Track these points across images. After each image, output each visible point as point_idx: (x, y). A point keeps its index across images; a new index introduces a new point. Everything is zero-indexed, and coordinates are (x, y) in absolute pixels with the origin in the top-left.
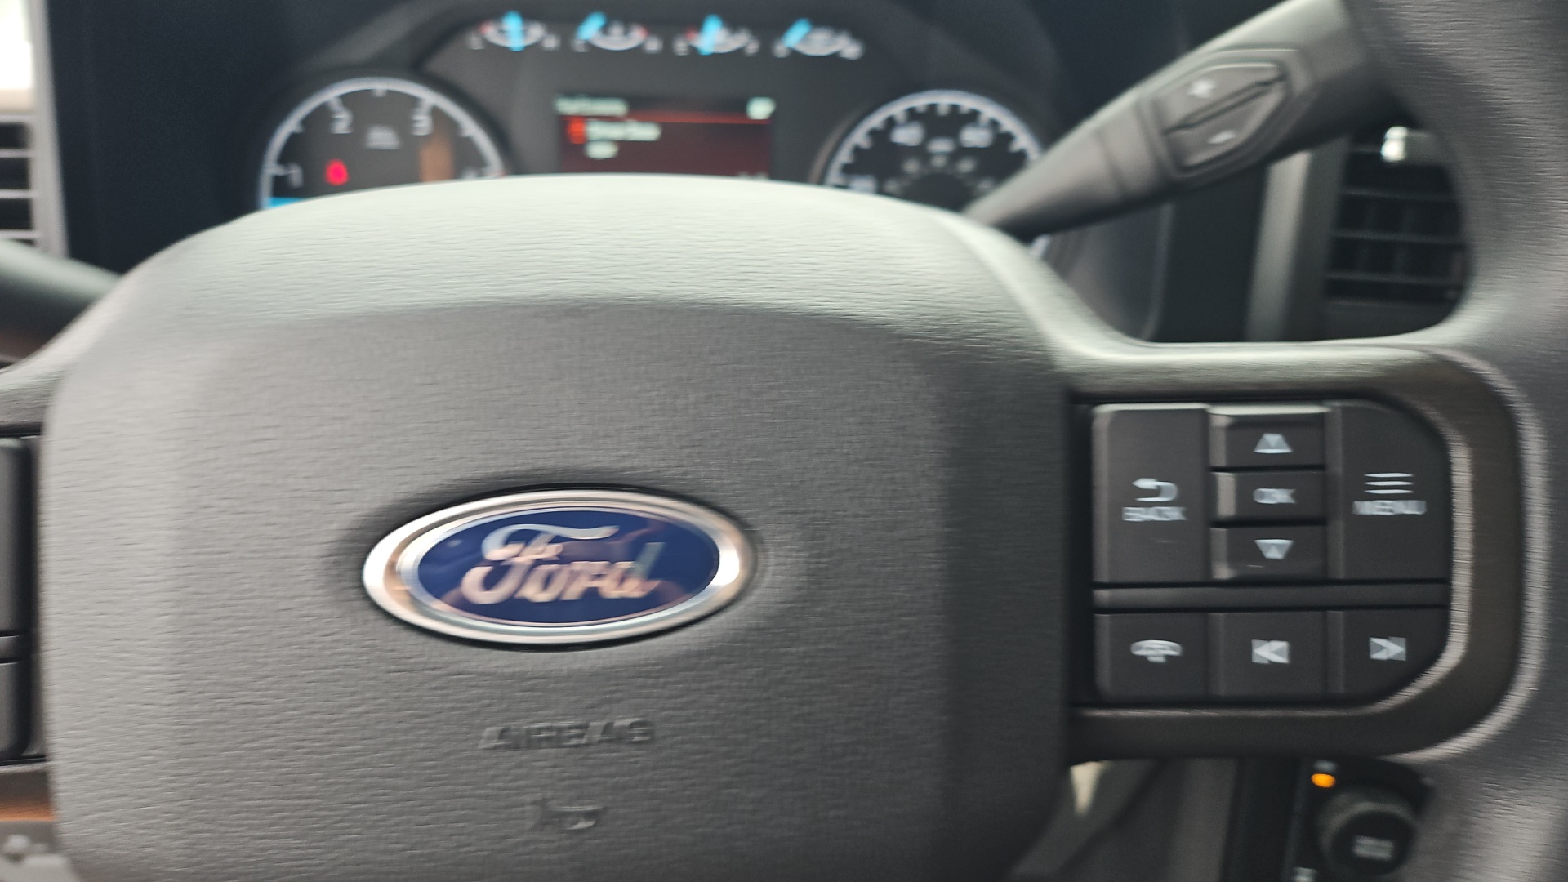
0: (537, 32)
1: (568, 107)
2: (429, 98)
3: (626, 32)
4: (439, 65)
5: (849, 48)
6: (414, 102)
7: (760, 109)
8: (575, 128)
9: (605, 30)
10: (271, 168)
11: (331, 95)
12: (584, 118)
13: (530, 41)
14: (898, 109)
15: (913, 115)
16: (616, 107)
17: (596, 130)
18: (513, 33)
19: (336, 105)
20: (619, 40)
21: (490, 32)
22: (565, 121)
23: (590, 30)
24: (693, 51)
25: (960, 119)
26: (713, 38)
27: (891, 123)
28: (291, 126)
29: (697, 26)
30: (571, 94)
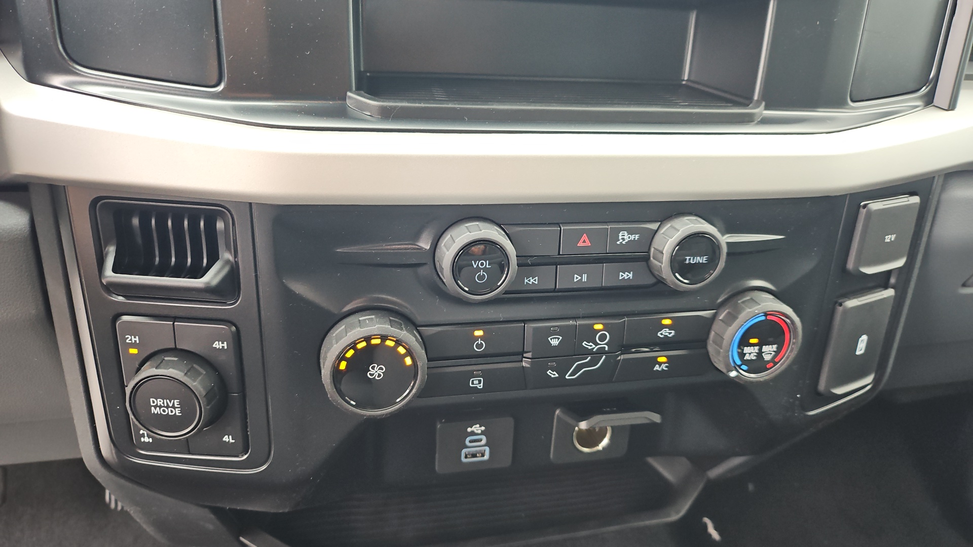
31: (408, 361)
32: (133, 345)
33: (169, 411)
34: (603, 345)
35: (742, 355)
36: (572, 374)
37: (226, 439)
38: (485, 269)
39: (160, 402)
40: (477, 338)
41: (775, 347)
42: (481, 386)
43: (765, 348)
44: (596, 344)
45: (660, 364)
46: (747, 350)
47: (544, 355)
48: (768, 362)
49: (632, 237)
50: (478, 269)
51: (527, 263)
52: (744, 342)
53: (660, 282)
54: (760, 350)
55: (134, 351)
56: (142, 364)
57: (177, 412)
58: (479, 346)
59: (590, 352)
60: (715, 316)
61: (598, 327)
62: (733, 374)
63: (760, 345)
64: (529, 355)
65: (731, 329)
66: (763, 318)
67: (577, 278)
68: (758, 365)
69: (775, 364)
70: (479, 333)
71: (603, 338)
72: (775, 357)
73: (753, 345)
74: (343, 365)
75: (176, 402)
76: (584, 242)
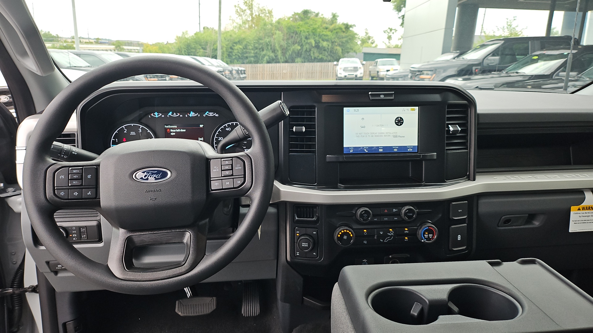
0: (160, 114)
2: (141, 126)
4: (143, 121)
5: (217, 115)
6: (139, 127)
8: (168, 130)
10: (112, 140)
11: (124, 126)
12: (170, 129)
13: (159, 116)
14: (226, 124)
15: (229, 125)
16: (176, 127)
18: (156, 115)
19: (124, 128)
20: (175, 115)
21: (152, 115)
22: (166, 129)
23: (170, 114)
24: (189, 116)
26: (192, 114)
27: (225, 127)
28: (117, 131)
29: (189, 113)
30: (167, 125)
31: (351, 235)
32: (298, 233)
33: (306, 246)
34: (392, 234)
35: (424, 237)
36: (386, 241)
37: (314, 254)
38: (366, 216)
39: (304, 244)
40: (365, 232)
41: (432, 235)
42: (366, 243)
43: (430, 235)
44: (391, 234)
45: (406, 239)
46: (425, 235)
47: (380, 236)
48: (431, 238)
49: (396, 210)
50: (365, 216)
51: (374, 216)
52: (424, 234)
53: (403, 220)
54: (428, 235)
55: (298, 235)
56: (300, 237)
57: (307, 246)
58: (365, 234)
59: (389, 236)
60: (418, 228)
61: (391, 230)
62: (423, 241)
63: (428, 234)
64: (376, 236)
65: (421, 230)
66: (428, 228)
67: (385, 219)
68: (428, 239)
69: (433, 239)
70: (365, 231)
71: (392, 232)
72: (432, 237)
73: (427, 234)
74: (339, 236)
75: (307, 244)
76: (386, 211)
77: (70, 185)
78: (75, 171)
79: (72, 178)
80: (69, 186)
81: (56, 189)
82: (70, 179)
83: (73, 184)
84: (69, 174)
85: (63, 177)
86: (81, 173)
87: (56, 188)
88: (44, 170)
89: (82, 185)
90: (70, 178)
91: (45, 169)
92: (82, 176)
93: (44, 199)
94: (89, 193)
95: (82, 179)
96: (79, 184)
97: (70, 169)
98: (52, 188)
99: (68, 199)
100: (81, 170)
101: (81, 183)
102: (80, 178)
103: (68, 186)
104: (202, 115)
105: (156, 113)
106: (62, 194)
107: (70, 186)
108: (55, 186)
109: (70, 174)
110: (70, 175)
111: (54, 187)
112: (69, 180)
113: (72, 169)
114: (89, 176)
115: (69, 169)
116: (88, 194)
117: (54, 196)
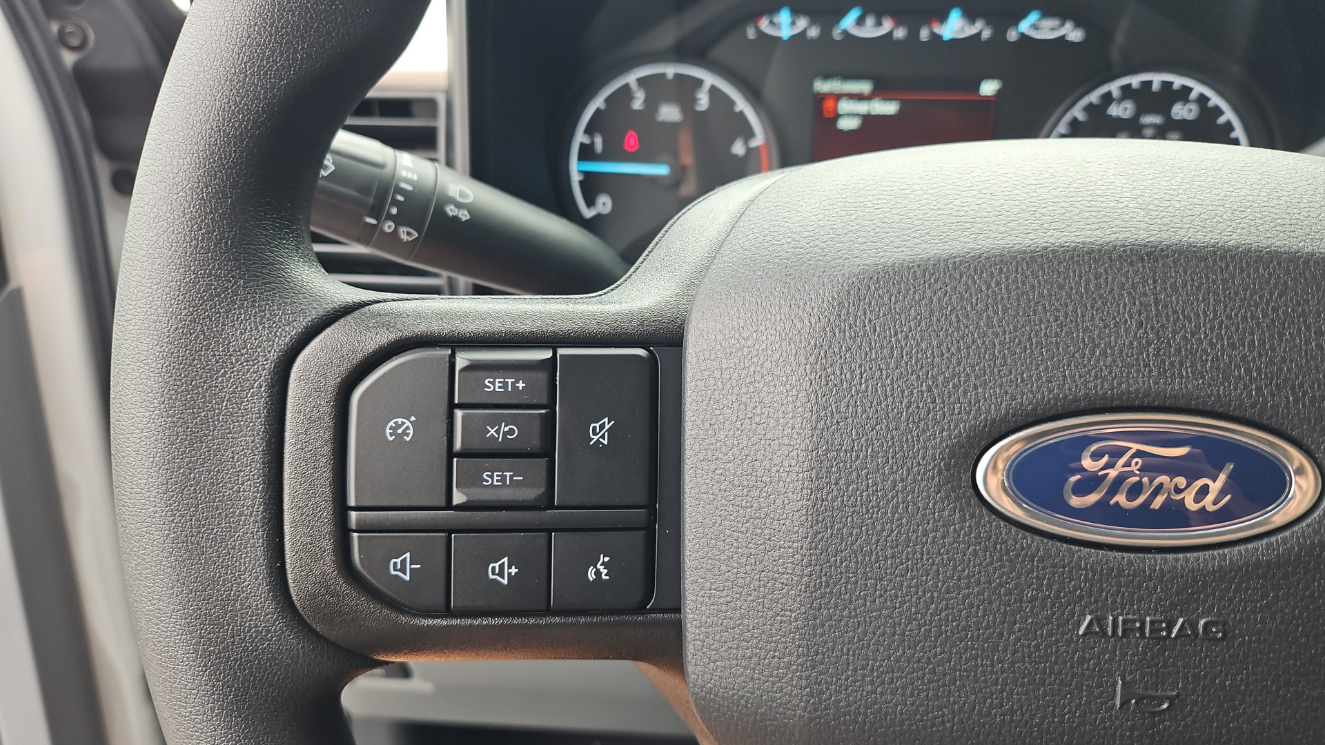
0: (802, 23)
1: (822, 86)
2: (709, 79)
3: (879, 24)
4: (720, 52)
5: (1074, 34)
6: (699, 83)
7: (989, 88)
8: (829, 104)
9: (860, 21)
10: (580, 137)
11: (631, 78)
12: (838, 97)
13: (797, 31)
14: (1114, 87)
15: (1127, 91)
16: (865, 87)
17: (845, 106)
18: (785, 25)
19: (634, 86)
20: (870, 31)
21: (764, 24)
22: (821, 98)
23: (848, 22)
24: (936, 38)
25: (1172, 95)
26: (954, 26)
27: (1107, 99)
28: (598, 103)
29: (943, 18)
30: (827, 76)
77: (458, 498)
78: (494, 385)
79: (476, 445)
80: (449, 506)
81: (353, 525)
82: (461, 455)
83: (479, 495)
84: (452, 407)
85: (407, 425)
86: (544, 401)
87: (353, 515)
88: (269, 365)
89: (546, 502)
90: (458, 445)
91: (273, 355)
92: (549, 421)
93: (269, 606)
94: (598, 571)
95: (547, 452)
96: (530, 494)
97: (462, 359)
98: (326, 514)
99: (448, 612)
100: (542, 376)
101: (542, 490)
102: (535, 443)
103: (443, 504)
104: (1000, 33)
105: (784, 17)
106: (402, 567)
107: (460, 508)
108: (352, 503)
109: (461, 406)
110: (459, 414)
111: (341, 508)
112: (451, 454)
113: (473, 367)
114: (600, 432)
115: (453, 356)
116: (591, 576)
117: (342, 585)
